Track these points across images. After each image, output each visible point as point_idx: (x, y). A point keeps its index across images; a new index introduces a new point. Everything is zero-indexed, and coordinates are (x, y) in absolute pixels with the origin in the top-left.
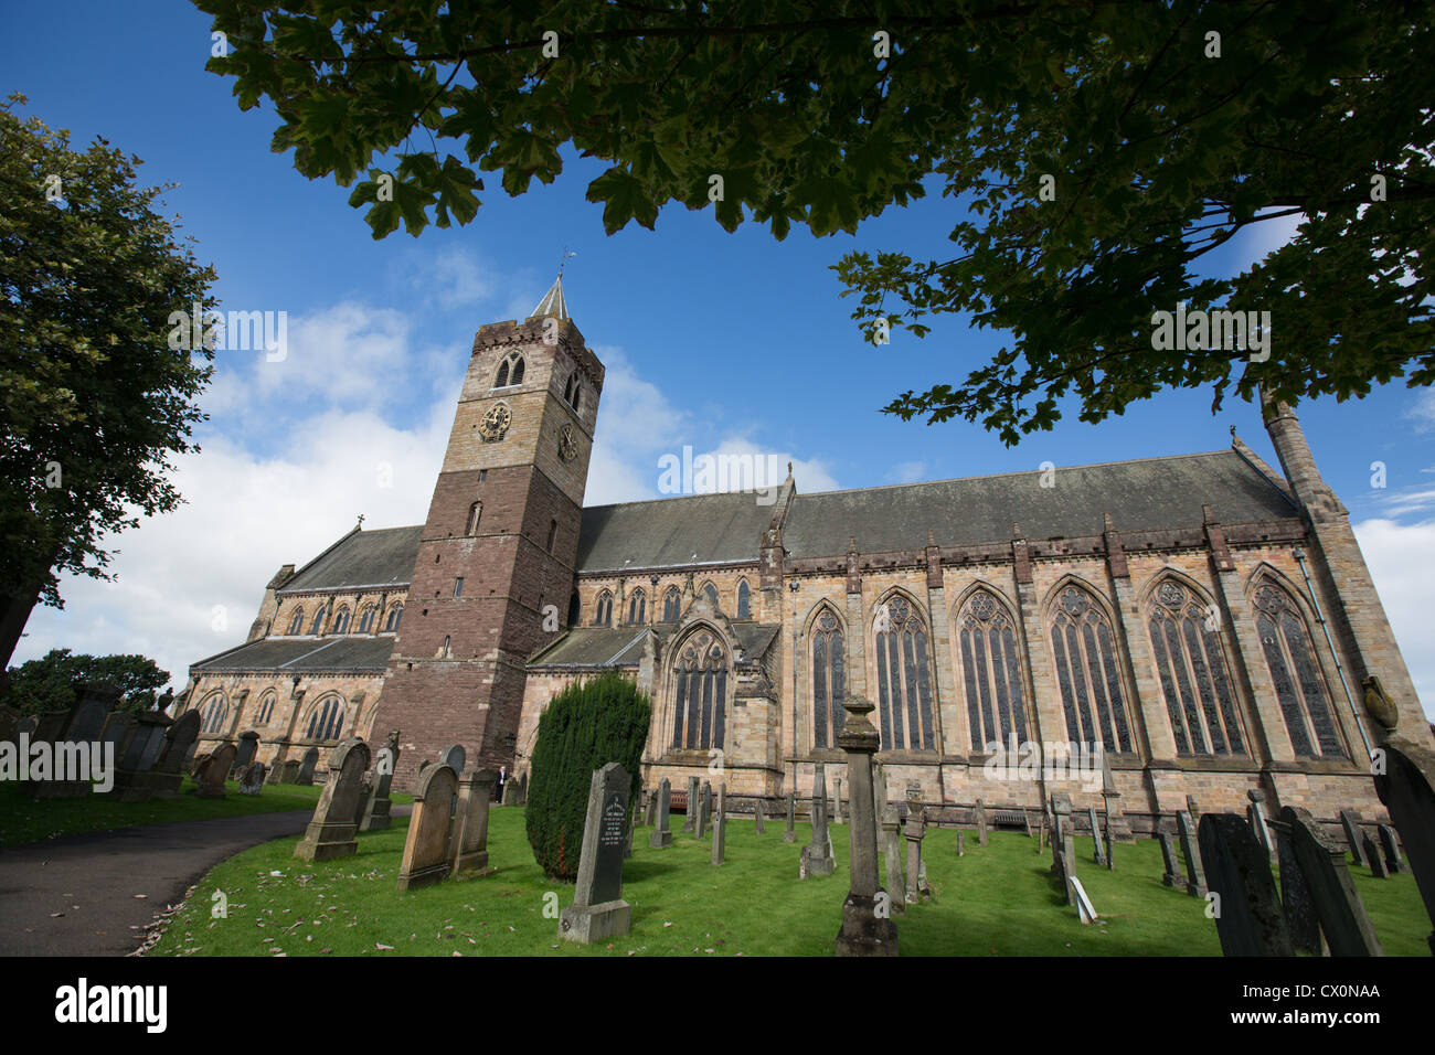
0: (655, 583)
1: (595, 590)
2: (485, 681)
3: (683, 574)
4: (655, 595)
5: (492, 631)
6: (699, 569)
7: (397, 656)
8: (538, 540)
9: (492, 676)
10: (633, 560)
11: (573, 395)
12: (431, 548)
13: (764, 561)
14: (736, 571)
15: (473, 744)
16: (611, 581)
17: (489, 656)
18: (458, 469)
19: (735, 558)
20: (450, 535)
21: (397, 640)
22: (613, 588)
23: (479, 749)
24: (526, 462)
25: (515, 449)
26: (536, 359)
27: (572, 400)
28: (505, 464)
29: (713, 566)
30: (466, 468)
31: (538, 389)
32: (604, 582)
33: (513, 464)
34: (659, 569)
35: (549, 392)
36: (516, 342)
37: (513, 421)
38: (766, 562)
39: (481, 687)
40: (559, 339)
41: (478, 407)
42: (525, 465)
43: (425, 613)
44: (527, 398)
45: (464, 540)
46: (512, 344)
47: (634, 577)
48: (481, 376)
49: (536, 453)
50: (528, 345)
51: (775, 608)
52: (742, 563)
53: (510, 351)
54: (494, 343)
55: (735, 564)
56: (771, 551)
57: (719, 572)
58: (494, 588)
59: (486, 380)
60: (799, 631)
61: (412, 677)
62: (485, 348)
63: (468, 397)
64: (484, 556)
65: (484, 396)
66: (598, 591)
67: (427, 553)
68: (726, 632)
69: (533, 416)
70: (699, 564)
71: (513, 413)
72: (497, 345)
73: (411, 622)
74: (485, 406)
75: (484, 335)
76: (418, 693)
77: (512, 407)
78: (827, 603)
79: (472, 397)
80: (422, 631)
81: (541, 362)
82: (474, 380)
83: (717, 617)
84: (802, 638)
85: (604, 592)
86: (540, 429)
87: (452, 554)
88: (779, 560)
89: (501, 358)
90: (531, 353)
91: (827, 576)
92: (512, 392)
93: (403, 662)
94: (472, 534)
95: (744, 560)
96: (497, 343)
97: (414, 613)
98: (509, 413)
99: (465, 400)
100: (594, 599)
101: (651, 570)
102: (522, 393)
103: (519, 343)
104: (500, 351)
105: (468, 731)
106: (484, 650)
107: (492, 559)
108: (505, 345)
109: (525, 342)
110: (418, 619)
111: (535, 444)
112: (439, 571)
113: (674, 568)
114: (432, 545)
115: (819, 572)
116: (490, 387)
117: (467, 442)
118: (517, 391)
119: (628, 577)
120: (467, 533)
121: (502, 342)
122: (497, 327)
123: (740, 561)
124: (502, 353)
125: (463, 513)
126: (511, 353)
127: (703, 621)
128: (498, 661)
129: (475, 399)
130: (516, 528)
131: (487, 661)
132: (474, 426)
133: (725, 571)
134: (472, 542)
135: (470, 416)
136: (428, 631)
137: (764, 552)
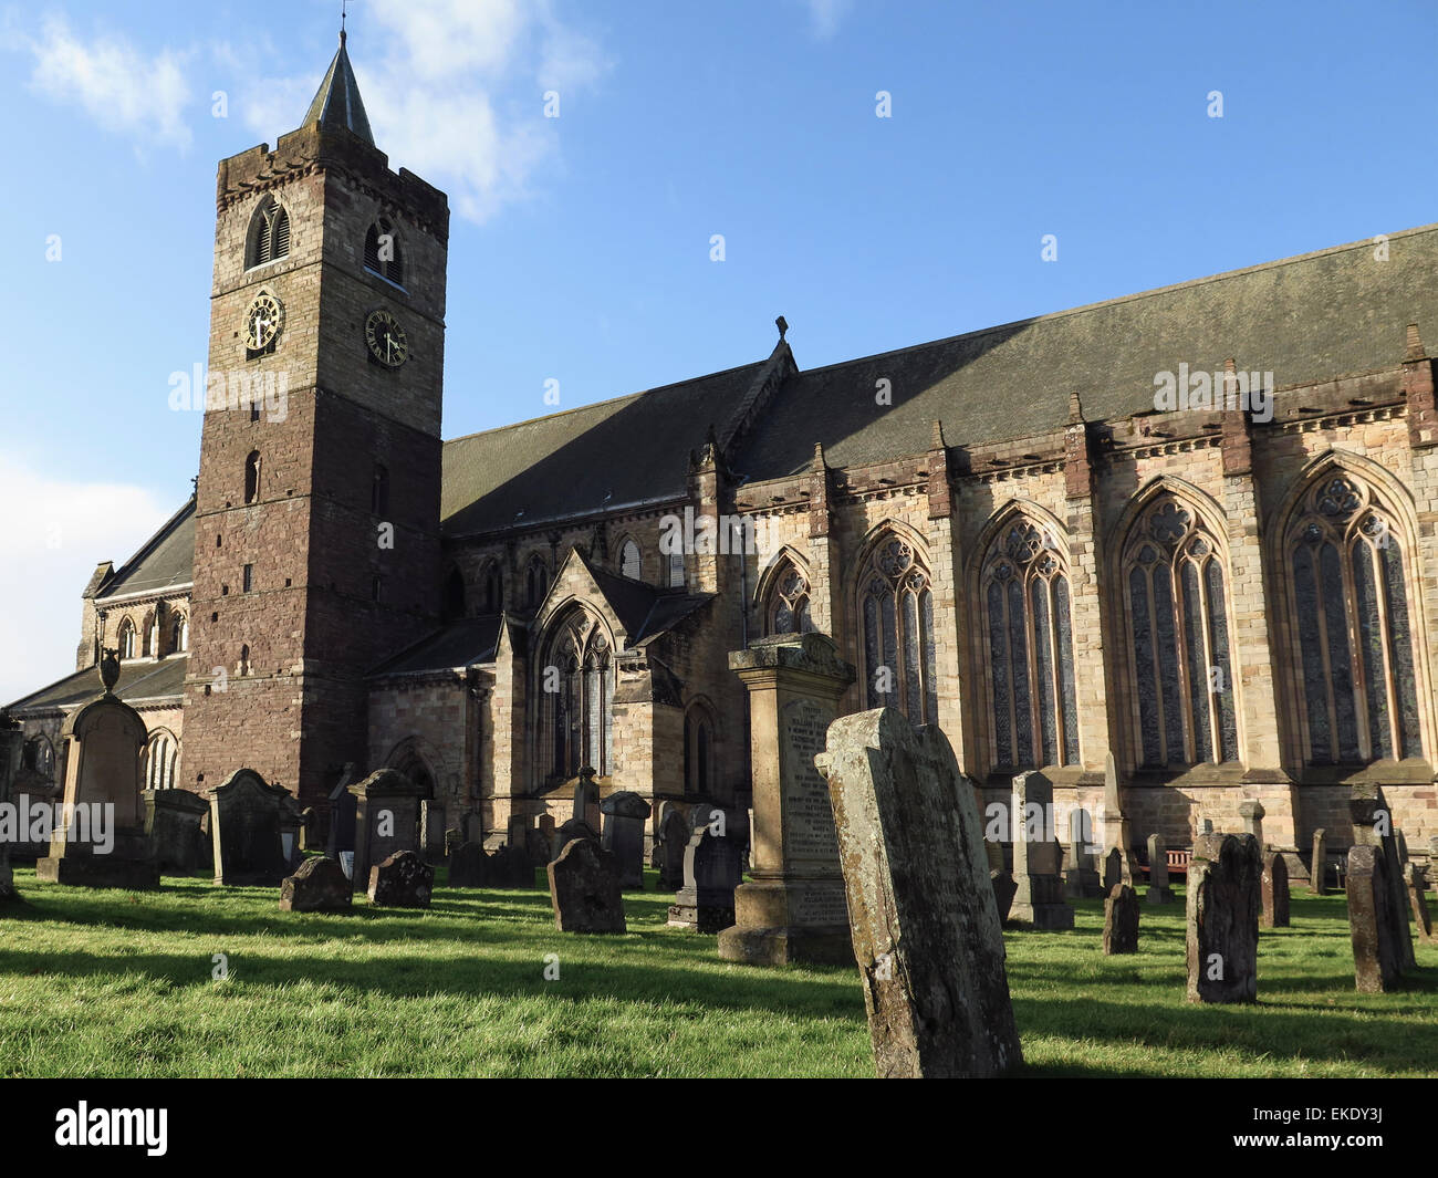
1: (478, 563)
2: (294, 701)
4: (557, 563)
5: (295, 634)
6: (610, 517)
7: (191, 678)
8: (354, 499)
9: (302, 693)
12: (210, 526)
13: (695, 495)
14: (661, 514)
16: (497, 546)
17: (295, 669)
19: (656, 496)
20: (228, 505)
21: (189, 655)
22: (501, 557)
24: (308, 383)
25: (292, 364)
26: (302, 210)
27: (384, 265)
31: (308, 261)
32: (490, 549)
33: (291, 388)
34: (557, 523)
35: (323, 264)
36: (271, 183)
37: (283, 319)
38: (697, 496)
39: (292, 709)
40: (328, 168)
41: (237, 302)
42: (305, 388)
43: (215, 617)
44: (297, 279)
45: (245, 510)
46: (267, 187)
47: (527, 537)
48: (234, 250)
49: (318, 367)
50: (287, 186)
51: (710, 568)
52: (667, 503)
53: (265, 200)
54: (242, 189)
55: (658, 505)
56: (703, 479)
57: (639, 519)
58: (289, 575)
59: (241, 254)
60: (750, 603)
61: (212, 703)
62: (233, 199)
63: (222, 288)
64: (272, 531)
65: (243, 283)
66: (482, 563)
67: (205, 534)
68: (605, 611)
69: (308, 308)
70: (609, 509)
71: (282, 307)
72: (247, 192)
73: (202, 630)
74: (245, 299)
75: (226, 178)
76: (223, 723)
77: (279, 297)
78: (790, 554)
79: (227, 286)
80: (215, 642)
81: (307, 214)
82: (225, 258)
83: (593, 591)
84: (756, 611)
85: (492, 563)
86: (320, 327)
87: (234, 532)
88: (714, 493)
89: (256, 214)
90: (294, 200)
91: (787, 511)
92: (277, 271)
93: (200, 684)
94: (254, 501)
95: (667, 498)
96: (245, 189)
97: (203, 619)
98: (276, 306)
99: (219, 293)
100: (478, 575)
101: (546, 524)
102: (290, 271)
103: (275, 185)
104: (252, 202)
105: (283, 766)
106: (288, 661)
107: (283, 535)
108: (258, 190)
109: (282, 181)
110: (209, 625)
111: (315, 353)
112: (224, 557)
113: (576, 519)
114: (210, 522)
115: (774, 506)
116: (247, 266)
117: (231, 361)
118: (284, 269)
119: (520, 538)
120: (248, 499)
121: (252, 186)
122: (241, 162)
123: (665, 499)
124: (255, 204)
125: (239, 472)
126: (268, 203)
127: (576, 598)
128: (305, 674)
129: (230, 288)
130: (306, 486)
131: (292, 675)
132: (236, 335)
133: (648, 517)
134: (255, 511)
135: (227, 317)
136: (223, 641)
137: (693, 482)
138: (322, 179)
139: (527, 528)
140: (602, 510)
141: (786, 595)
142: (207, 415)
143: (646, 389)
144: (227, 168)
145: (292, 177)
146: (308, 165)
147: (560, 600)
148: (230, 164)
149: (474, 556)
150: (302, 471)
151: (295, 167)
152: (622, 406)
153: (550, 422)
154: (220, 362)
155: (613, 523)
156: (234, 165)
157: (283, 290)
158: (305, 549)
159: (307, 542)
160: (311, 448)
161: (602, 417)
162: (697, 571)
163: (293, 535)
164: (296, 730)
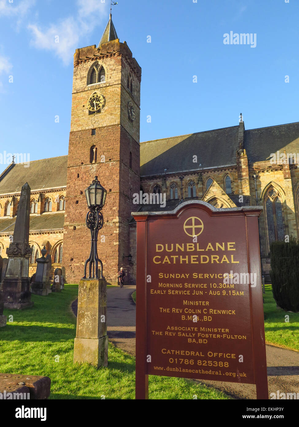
0: (181, 179)
1: (150, 185)
2: (115, 232)
3: (196, 174)
4: (183, 185)
5: (114, 208)
6: (204, 171)
7: (67, 223)
8: (127, 163)
9: (118, 229)
10: (167, 169)
11: (130, 85)
12: (74, 170)
13: (239, 165)
14: (223, 171)
15: (115, 260)
16: (158, 180)
17: (115, 220)
18: (80, 129)
19: (222, 165)
20: (82, 163)
21: (66, 216)
22: (160, 183)
23: (117, 263)
24: (116, 123)
25: (109, 116)
26: (111, 67)
27: (130, 88)
28: (105, 125)
29: (211, 169)
30: (84, 128)
31: (115, 83)
32: (155, 181)
33: (109, 125)
34: (183, 173)
35: (122, 85)
36: (98, 58)
37: (105, 102)
38: (240, 165)
39: (113, 235)
40: (122, 54)
41: (84, 95)
42: (116, 125)
43: (77, 202)
44: (110, 89)
45: (90, 165)
46: (96, 58)
47: (171, 177)
48: (82, 78)
49: (120, 118)
50: (105, 59)
51: (247, 188)
52: (227, 167)
53: (95, 63)
54: (86, 59)
55: (223, 168)
56: (242, 160)
57: (215, 172)
58: (111, 188)
59: (85, 80)
60: (259, 199)
61: (77, 233)
62: (82, 62)
63: (77, 90)
64: (102, 173)
65: (86, 89)
66: (152, 185)
67: (72, 173)
68: (228, 201)
69: (115, 99)
70: (205, 169)
71: (104, 98)
72: (88, 60)
73: (71, 207)
74: (88, 95)
75: (79, 55)
76: (82, 240)
77: (103, 95)
78: (273, 184)
79: (79, 90)
80: (77, 211)
81: (114, 68)
82: (78, 81)
83: (223, 194)
84: (261, 201)
85: (155, 185)
86: (120, 105)
87: (85, 173)
88: (247, 164)
89: (91, 67)
90: (108, 63)
91: (272, 171)
92: (101, 86)
93: (71, 226)
94: (94, 162)
95: (227, 166)
96: (88, 59)
97: (72, 203)
98: (101, 98)
99: (76, 92)
100: (150, 189)
101: (179, 173)
102: (106, 86)
103: (100, 58)
104: (90, 63)
105: (111, 255)
106: (112, 218)
107: (107, 174)
108: (93, 59)
109: (103, 57)
110: (74, 205)
111: (119, 113)
112: (80, 182)
113: (191, 172)
114: (74, 169)
115: (268, 169)
116: (88, 84)
117: (82, 115)
118: (104, 86)
119: (168, 178)
120: (91, 162)
121: (90, 58)
122: (86, 50)
123: (226, 166)
124: (91, 64)
125: (87, 152)
126: (96, 64)
127: (216, 197)
128: (119, 222)
129: (80, 91)
130: (118, 157)
131: (114, 223)
132: (84, 106)
133: (218, 172)
134: (95, 166)
135: (80, 100)
136: (81, 211)
137: (239, 161)
138: (120, 58)
139: (171, 174)
140: (202, 169)
141: (270, 196)
142: (71, 133)
143: (193, 133)
144: (79, 51)
145: (107, 56)
146: (115, 52)
147: (209, 197)
148: (80, 51)
149: (148, 183)
150: (116, 153)
151: (109, 53)
152: (186, 138)
153: (158, 141)
154: (77, 115)
155: (204, 173)
156: (82, 51)
157: (104, 92)
158: (117, 179)
159: (118, 176)
160: (119, 145)
161: (179, 141)
162: (242, 188)
163: (111, 174)
164: (116, 242)
